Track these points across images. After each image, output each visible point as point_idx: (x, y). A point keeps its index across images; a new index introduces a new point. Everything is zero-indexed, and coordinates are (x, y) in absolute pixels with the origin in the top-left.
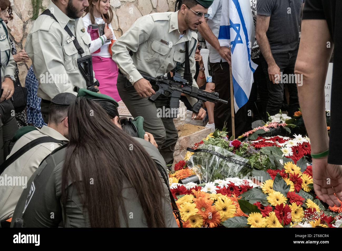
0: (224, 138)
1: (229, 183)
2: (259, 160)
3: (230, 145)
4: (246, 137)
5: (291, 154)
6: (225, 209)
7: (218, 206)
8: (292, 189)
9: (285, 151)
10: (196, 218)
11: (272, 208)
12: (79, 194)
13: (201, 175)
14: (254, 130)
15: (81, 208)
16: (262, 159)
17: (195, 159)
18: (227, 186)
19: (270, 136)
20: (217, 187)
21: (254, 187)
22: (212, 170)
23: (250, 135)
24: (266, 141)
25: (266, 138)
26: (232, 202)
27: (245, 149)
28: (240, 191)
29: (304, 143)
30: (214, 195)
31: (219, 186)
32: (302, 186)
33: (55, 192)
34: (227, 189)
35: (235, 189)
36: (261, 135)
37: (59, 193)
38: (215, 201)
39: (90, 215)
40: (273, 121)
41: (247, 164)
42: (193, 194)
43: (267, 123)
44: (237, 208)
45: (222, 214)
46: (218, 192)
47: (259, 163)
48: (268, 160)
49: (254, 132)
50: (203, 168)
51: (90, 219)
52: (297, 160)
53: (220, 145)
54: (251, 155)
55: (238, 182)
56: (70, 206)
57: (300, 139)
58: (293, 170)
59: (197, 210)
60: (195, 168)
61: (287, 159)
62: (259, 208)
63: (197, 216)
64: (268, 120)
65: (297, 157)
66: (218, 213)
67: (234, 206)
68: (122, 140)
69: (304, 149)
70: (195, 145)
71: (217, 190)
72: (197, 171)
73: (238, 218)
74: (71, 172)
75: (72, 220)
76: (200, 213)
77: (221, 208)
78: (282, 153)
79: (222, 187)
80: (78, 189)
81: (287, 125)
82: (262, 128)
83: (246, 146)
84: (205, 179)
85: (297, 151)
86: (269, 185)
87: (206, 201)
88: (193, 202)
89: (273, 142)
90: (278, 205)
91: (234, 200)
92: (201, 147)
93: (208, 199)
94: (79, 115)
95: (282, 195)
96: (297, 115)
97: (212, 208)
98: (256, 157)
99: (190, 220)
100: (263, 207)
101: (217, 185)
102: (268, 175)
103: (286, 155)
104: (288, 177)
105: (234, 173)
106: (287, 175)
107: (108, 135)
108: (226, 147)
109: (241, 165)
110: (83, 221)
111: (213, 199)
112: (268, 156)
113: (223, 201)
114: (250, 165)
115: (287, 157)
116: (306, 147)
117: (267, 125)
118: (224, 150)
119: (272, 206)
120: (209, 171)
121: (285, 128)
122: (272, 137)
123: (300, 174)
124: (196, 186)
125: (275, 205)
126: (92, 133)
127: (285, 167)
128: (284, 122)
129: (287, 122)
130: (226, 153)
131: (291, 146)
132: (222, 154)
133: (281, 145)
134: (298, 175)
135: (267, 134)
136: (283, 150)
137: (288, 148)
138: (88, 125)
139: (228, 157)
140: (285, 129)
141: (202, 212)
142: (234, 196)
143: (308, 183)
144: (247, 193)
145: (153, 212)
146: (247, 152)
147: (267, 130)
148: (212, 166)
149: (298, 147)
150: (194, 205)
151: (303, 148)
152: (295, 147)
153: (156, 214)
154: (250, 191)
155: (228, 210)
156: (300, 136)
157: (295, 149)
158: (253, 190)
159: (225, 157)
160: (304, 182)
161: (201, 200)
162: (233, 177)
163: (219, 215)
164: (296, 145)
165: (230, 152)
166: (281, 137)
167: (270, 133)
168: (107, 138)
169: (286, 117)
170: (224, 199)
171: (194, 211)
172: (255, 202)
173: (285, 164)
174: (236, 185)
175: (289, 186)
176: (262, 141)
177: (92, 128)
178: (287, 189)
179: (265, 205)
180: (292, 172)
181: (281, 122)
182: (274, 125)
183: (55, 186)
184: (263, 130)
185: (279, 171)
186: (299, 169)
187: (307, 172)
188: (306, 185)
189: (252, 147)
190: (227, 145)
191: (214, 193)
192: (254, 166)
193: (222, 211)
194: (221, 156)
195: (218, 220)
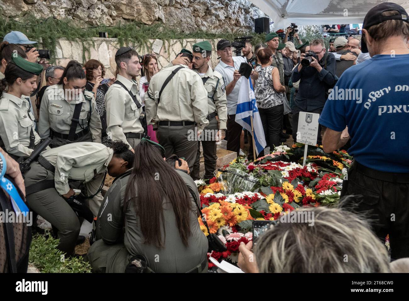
0: (243, 163)
1: (245, 195)
2: (266, 179)
3: (247, 168)
4: (259, 161)
5: (288, 176)
6: (240, 214)
7: (236, 212)
8: (287, 201)
9: (284, 174)
10: (221, 220)
11: (271, 215)
12: (134, 206)
13: (227, 188)
14: (265, 157)
15: (135, 216)
16: (268, 178)
17: (223, 177)
18: (243, 197)
19: (275, 161)
20: (236, 198)
21: (261, 199)
22: (234, 185)
23: (262, 160)
24: (272, 165)
25: (273, 162)
26: (245, 210)
27: (257, 172)
28: (252, 201)
29: (297, 168)
30: (234, 204)
31: (238, 197)
32: (294, 198)
33: (120, 204)
34: (243, 200)
35: (249, 200)
36: (269, 161)
37: (122, 205)
38: (234, 208)
39: (141, 219)
40: (277, 151)
41: (258, 182)
42: (219, 203)
43: (274, 151)
44: (248, 214)
45: (238, 217)
46: (237, 202)
47: (265, 181)
48: (272, 179)
49: (264, 158)
50: (229, 183)
51: (141, 221)
52: (291, 180)
53: (240, 168)
54: (261, 176)
55: (251, 195)
56: (128, 214)
57: (294, 166)
58: (288, 187)
59: (221, 214)
60: (223, 183)
61: (285, 179)
62: (263, 215)
63: (222, 218)
64: (274, 150)
65: (292, 177)
66: (235, 217)
67: (246, 212)
68: (167, 170)
69: (297, 173)
70: (224, 167)
71: (236, 200)
72: (225, 185)
73: (249, 221)
74: (131, 190)
75: (129, 223)
76: (223, 216)
77: (238, 214)
78: (282, 175)
79: (240, 198)
80: (134, 202)
81: (287, 153)
82: (270, 155)
83: (257, 169)
84: (229, 191)
85: (292, 174)
86: (271, 198)
87: (228, 208)
88: (219, 209)
89: (277, 166)
90: (276, 213)
91: (247, 208)
92: (227, 169)
93: (230, 207)
94: (142, 152)
95: (279, 206)
96: (294, 147)
97: (232, 213)
98: (264, 177)
99: (216, 221)
100: (266, 214)
101: (236, 196)
102: (271, 190)
103: (285, 177)
104: (285, 192)
105: (249, 188)
106: (284, 191)
107: (158, 166)
108: (244, 170)
109: (253, 183)
110: (136, 225)
111: (233, 207)
112: (272, 177)
113: (240, 209)
114: (260, 183)
115: (285, 178)
116: (298, 171)
117: (273, 153)
118: (243, 172)
119: (272, 214)
120: (232, 185)
121: (285, 155)
122: (277, 162)
123: (293, 190)
124: (223, 196)
125: (275, 213)
126: (148, 164)
127: (283, 185)
128: (285, 151)
129: (287, 151)
130: (244, 174)
131: (288, 170)
132: (241, 174)
133: (282, 168)
134: (291, 191)
135: (273, 160)
136: (282, 172)
137: (286, 171)
138: (147, 159)
139: (245, 177)
140: (285, 157)
141: (225, 215)
142: (247, 205)
143: (298, 197)
144: (257, 202)
145: (181, 218)
146: (258, 174)
147: (273, 157)
148: (234, 182)
149: (293, 171)
150: (220, 211)
151: (296, 171)
152: (291, 171)
153: (183, 220)
154: (258, 201)
155: (242, 215)
156: (294, 163)
157: (290, 172)
158: (261, 200)
159: (243, 177)
160: (295, 196)
161: (225, 208)
162: (248, 191)
163: (236, 218)
164: (292, 170)
165: (246, 174)
166: (282, 162)
167: (275, 159)
168: (157, 167)
169: (286, 148)
170: (240, 207)
171: (220, 215)
172: (261, 210)
173: (283, 183)
174: (249, 196)
175: (284, 200)
176: (269, 165)
177: (149, 161)
178: (283, 202)
179: (267, 213)
180: (288, 189)
181: (283, 152)
182: (278, 154)
183: (120, 201)
184: (270, 157)
185: (279, 188)
186: (292, 186)
187: (298, 189)
188: (296, 198)
189: (261, 171)
190: (245, 169)
191: (234, 202)
192: (262, 184)
193: (238, 216)
194: (241, 176)
195: (235, 222)
